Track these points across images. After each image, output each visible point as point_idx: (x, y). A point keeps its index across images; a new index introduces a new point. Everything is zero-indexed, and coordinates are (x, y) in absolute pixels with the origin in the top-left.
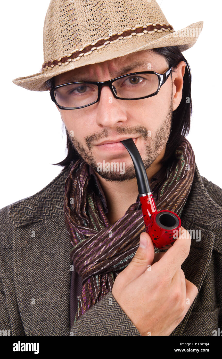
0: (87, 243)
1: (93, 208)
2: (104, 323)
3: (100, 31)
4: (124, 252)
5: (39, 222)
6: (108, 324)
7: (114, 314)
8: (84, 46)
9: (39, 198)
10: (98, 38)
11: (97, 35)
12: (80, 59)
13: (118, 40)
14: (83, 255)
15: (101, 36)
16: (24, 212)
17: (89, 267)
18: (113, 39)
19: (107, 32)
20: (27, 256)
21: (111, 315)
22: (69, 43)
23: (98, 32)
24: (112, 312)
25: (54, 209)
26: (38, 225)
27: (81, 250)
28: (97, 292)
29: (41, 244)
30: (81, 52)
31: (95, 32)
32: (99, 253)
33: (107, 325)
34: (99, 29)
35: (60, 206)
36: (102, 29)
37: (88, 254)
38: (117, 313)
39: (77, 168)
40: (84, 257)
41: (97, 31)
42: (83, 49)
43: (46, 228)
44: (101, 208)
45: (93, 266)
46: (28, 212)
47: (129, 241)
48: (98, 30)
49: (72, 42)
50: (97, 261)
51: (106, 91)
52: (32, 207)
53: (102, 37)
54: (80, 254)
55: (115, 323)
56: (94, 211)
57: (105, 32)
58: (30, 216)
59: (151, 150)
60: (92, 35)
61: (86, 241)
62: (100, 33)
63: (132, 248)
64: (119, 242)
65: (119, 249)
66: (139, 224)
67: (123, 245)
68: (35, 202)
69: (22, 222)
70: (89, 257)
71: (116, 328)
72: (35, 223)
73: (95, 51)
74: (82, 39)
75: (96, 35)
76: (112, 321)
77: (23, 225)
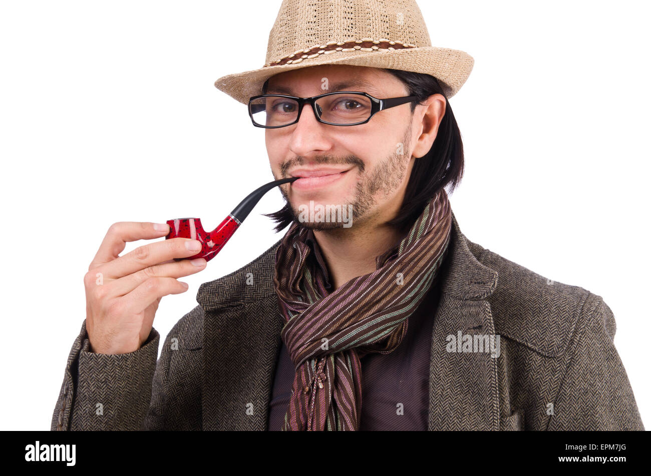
0: (299, 319)
1: (310, 281)
4: (345, 329)
5: (239, 306)
8: (296, 52)
9: (242, 275)
13: (334, 51)
14: (295, 335)
16: (218, 293)
17: (301, 349)
18: (331, 49)
20: (219, 348)
25: (260, 290)
26: (236, 310)
27: (293, 328)
28: (311, 378)
29: (239, 334)
30: (291, 59)
32: (312, 331)
35: (269, 286)
37: (300, 332)
39: (294, 235)
40: (295, 338)
42: (294, 55)
43: (247, 314)
44: (320, 282)
45: (306, 348)
46: (224, 292)
47: (351, 314)
50: (310, 341)
51: (307, 111)
52: (229, 287)
54: (291, 335)
56: (311, 285)
58: (226, 297)
59: (363, 191)
61: (297, 317)
63: (355, 323)
64: (338, 315)
65: (337, 325)
66: (364, 292)
67: (343, 320)
68: (235, 280)
69: (214, 305)
70: (301, 336)
72: (233, 307)
73: (306, 59)
77: (214, 309)
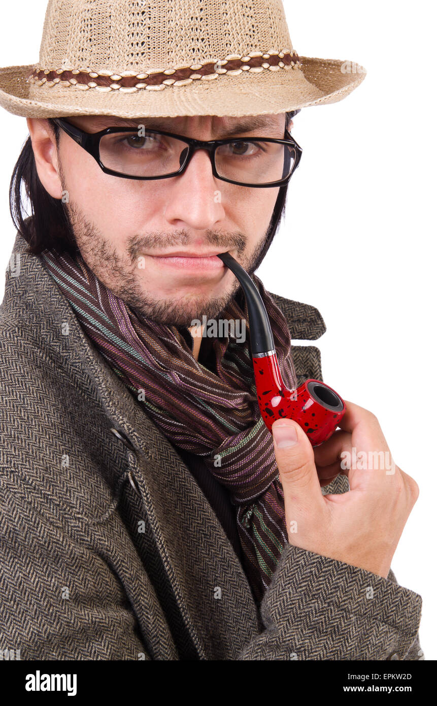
2: (336, 603)
3: (209, 45)
6: (344, 601)
7: (343, 580)
10: (204, 58)
11: (203, 51)
12: (164, 89)
15: (211, 55)
19: (223, 50)
21: (339, 584)
22: (144, 51)
23: (205, 46)
24: (339, 579)
31: (200, 44)
33: (343, 603)
34: (209, 42)
36: (214, 43)
38: (347, 575)
41: (205, 44)
48: (207, 43)
49: (149, 51)
53: (212, 57)
55: (354, 592)
57: (219, 50)
60: (194, 49)
62: (210, 49)
71: (358, 598)
74: (172, 52)
75: (201, 51)
76: (346, 592)
